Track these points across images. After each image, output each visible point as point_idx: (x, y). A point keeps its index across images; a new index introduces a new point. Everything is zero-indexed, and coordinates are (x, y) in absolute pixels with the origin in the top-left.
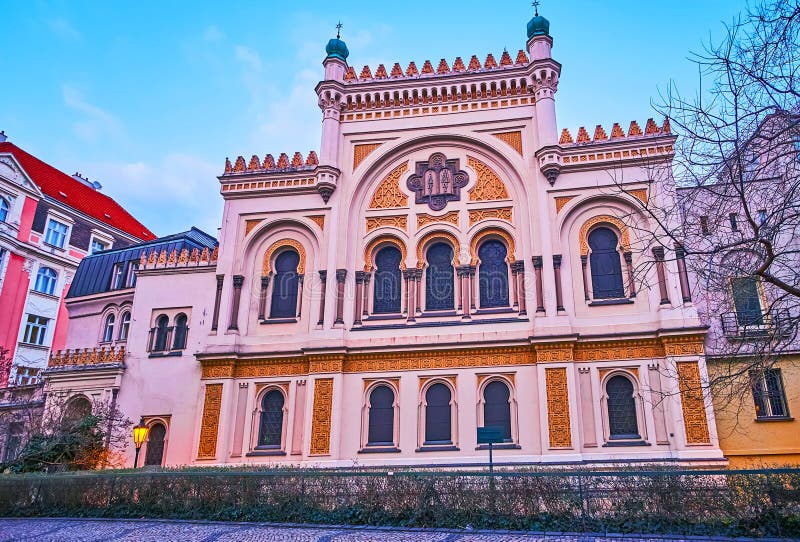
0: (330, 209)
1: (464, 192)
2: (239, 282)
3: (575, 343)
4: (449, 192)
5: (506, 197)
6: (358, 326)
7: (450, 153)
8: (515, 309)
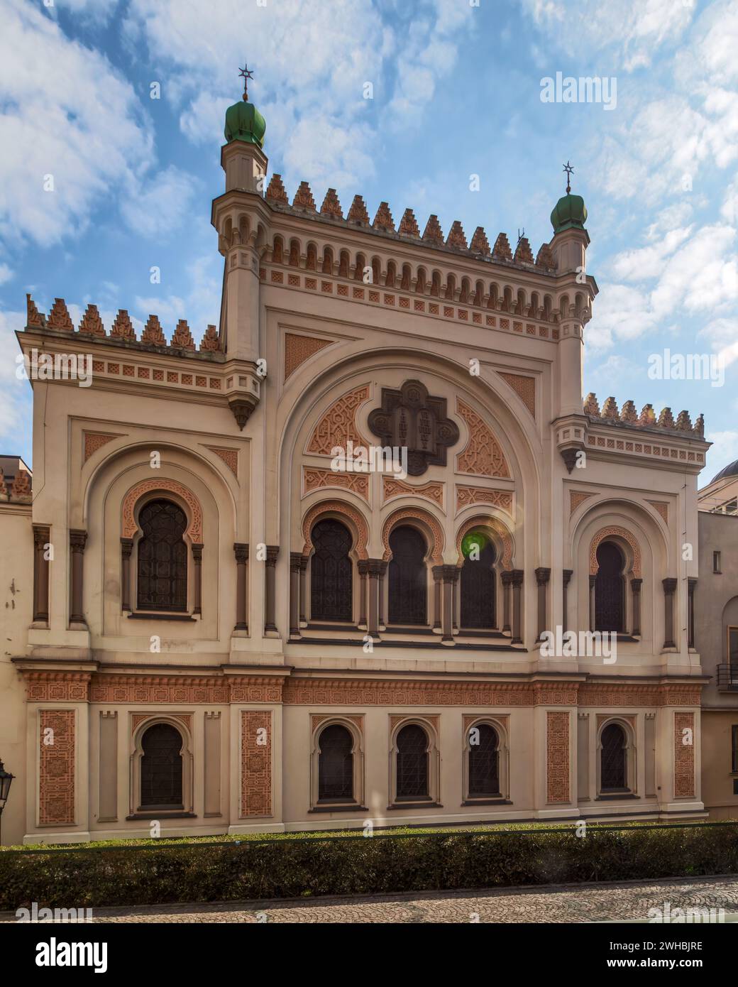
0: (248, 440)
1: (452, 453)
2: (78, 541)
3: (581, 683)
4: (429, 449)
5: (506, 474)
6: (298, 638)
7: (435, 387)
8: (506, 633)
